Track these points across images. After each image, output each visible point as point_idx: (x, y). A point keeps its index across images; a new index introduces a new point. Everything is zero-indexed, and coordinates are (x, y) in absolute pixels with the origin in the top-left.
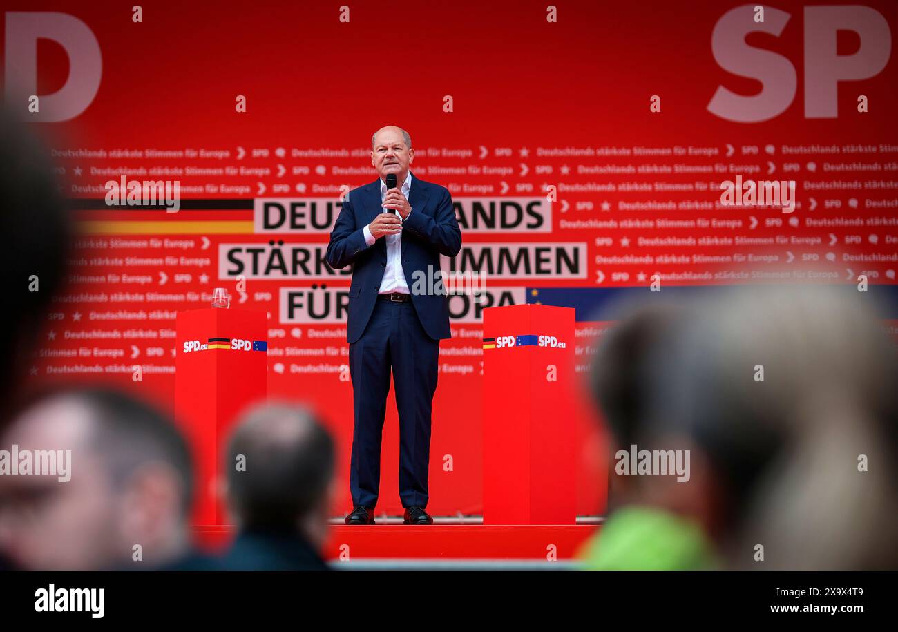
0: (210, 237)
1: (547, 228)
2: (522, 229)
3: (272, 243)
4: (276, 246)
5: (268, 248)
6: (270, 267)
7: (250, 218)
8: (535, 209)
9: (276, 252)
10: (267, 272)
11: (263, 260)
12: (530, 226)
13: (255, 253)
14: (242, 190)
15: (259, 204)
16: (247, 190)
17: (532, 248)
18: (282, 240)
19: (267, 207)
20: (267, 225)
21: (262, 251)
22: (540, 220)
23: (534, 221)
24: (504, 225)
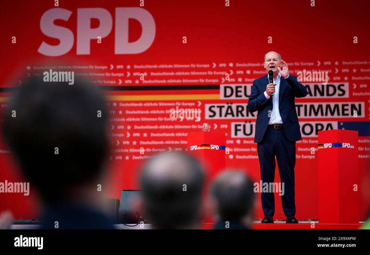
0: (201, 101)
1: (347, 95)
2: (336, 96)
3: (228, 103)
4: (230, 105)
5: (226, 106)
6: (227, 114)
7: (219, 93)
8: (342, 87)
9: (230, 107)
10: (226, 116)
11: (224, 110)
12: (339, 95)
13: (221, 108)
14: (215, 81)
15: (222, 87)
16: (217, 81)
17: (340, 104)
18: (232, 102)
19: (225, 88)
20: (225, 96)
21: (224, 107)
22: (344, 92)
23: (341, 93)
24: (328, 94)
